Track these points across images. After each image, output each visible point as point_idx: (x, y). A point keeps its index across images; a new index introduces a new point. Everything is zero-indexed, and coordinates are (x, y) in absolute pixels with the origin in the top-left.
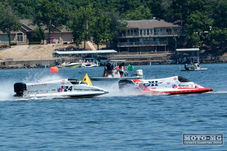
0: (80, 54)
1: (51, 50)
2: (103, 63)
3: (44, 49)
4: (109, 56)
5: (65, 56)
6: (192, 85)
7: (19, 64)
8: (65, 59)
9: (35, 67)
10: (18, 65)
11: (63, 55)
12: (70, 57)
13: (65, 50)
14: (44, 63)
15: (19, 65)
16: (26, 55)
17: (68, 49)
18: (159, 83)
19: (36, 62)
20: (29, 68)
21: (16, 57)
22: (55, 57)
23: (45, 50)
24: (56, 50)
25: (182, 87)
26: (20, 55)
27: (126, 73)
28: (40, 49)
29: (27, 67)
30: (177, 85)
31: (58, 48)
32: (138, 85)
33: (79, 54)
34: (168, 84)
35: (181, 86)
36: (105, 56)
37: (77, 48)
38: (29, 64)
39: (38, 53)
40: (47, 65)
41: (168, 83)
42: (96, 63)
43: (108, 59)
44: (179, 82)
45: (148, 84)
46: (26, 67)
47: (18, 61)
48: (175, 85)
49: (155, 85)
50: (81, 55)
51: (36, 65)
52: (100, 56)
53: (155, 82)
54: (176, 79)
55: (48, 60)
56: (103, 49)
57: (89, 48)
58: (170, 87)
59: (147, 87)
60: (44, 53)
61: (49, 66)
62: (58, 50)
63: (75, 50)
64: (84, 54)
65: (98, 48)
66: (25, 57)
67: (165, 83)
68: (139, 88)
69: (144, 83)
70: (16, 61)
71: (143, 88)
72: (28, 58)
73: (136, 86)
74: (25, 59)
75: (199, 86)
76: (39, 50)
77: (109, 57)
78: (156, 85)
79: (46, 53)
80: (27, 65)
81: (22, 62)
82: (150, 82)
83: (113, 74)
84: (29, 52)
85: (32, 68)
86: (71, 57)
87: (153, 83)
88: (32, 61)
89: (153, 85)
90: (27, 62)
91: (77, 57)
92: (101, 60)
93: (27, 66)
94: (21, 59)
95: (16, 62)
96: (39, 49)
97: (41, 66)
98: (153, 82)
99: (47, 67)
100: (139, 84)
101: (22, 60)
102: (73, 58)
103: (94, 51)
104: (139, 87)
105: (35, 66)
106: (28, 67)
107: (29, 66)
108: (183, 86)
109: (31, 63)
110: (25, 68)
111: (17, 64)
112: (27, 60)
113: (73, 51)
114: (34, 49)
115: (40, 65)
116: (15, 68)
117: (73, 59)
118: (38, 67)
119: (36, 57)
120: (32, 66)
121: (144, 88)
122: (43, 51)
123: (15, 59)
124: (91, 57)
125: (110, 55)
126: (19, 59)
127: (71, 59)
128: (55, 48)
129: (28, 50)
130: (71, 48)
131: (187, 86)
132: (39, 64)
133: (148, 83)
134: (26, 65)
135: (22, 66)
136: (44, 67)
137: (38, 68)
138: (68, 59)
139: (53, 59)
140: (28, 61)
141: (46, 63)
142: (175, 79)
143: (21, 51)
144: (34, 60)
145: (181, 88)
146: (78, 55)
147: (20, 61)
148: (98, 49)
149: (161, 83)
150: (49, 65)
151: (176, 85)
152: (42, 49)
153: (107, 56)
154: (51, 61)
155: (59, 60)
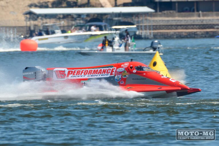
0: (79, 15)
1: (21, 6)
4: (137, 20)
5: (49, 18)
14: (6, 31)
23: (8, 7)
31: (35, 1)
33: (77, 15)
36: (129, 20)
37: (74, 2)
43: (137, 25)
50: (82, 17)
52: (120, 18)
60: (6, 12)
62: (36, 6)
64: (88, 15)
65: (116, 3)
77: (138, 22)
79: (11, 12)
103: (109, 9)
113: (66, 7)
117: (66, 24)
125: (141, 18)
139: (24, 24)
146: (75, 16)
148: (116, 6)
153: (134, 20)
154: (21, 28)
155: (36, 27)
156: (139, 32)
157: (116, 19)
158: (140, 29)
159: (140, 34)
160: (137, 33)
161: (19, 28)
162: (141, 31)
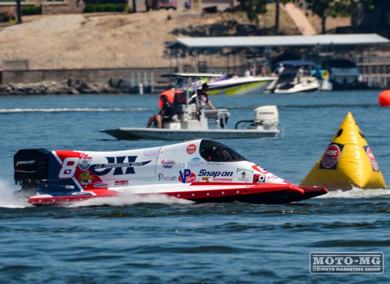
0: (261, 49)
1: (162, 33)
2: (340, 81)
3: (138, 27)
4: (359, 56)
5: (208, 54)
6: (244, 173)
7: (51, 79)
8: (208, 65)
9: (105, 92)
10: (45, 83)
11: (201, 50)
12: (225, 59)
13: (208, 33)
14: (136, 76)
15: (52, 84)
16: (75, 48)
17: (218, 30)
18: (139, 164)
19: (109, 72)
20: (86, 93)
21: (42, 56)
22: (174, 55)
23: (139, 34)
24: (176, 32)
25: (211, 179)
26: (53, 48)
27: (226, 114)
28: (124, 28)
29: (78, 89)
30: (195, 171)
31: (185, 25)
32: (73, 169)
33: (256, 47)
34: (166, 167)
35: (209, 174)
36: (346, 56)
37: (251, 26)
38: (83, 80)
39: (116, 43)
40: (146, 84)
41: (168, 165)
42: (319, 77)
43: (359, 64)
44: (202, 160)
45: (103, 166)
46: (74, 91)
47: (46, 68)
48: (187, 173)
49: (124, 169)
50: (266, 51)
51: (110, 83)
52: (331, 54)
53: (126, 161)
54: (195, 149)
55: (149, 65)
56: (340, 31)
57: (292, 26)
58: (173, 179)
59: (101, 177)
60: (136, 43)
61: (156, 88)
62: (185, 33)
63: (242, 31)
64: (275, 48)
65: (324, 28)
66: (71, 54)
67: (159, 163)
68: (76, 182)
69: (92, 163)
70: (41, 68)
71: (86, 181)
72: (80, 59)
73: (65, 173)
74: (73, 61)
75: (270, 174)
76: (119, 31)
77: (361, 60)
78: (130, 171)
79: (144, 43)
80: (78, 82)
81: (60, 73)
82: (111, 160)
83: (186, 120)
84: (85, 39)
85: (94, 92)
86: (231, 57)
87: (120, 165)
88: (96, 70)
89: (118, 171)
90: (77, 73)
91: (249, 58)
92: (333, 70)
93: (77, 86)
94: (58, 63)
95: (41, 74)
96: (118, 29)
97: (125, 87)
98: (120, 160)
99: (147, 90)
100: (75, 165)
101: (60, 67)
102: (236, 61)
103: (310, 38)
104: (74, 179)
105: (107, 86)
106: (83, 90)
107: (85, 86)
108: (215, 174)
109: (91, 76)
110: (70, 93)
111: (43, 78)
112: (79, 66)
113: (236, 35)
114: (101, 27)
115: (123, 84)
116: (35, 94)
117: (238, 63)
118: (114, 89)
119: (109, 55)
120: (95, 88)
121: (89, 181)
122: (135, 34)
123: (36, 63)
124: (297, 58)
125: (365, 53)
126: (50, 61)
127: (231, 65)
128: (173, 25)
129: (83, 30)
130: (228, 28)
131: (227, 174)
132: (121, 81)
133: (106, 162)
134: (73, 83)
135: (62, 86)
136: (135, 91)
137: (115, 93)
138: (218, 65)
139: (167, 63)
140: (81, 71)
141: (142, 76)
142: (190, 150)
143: (58, 35)
144: (103, 66)
145: (208, 183)
146: (253, 50)
147: (54, 71)
148: (324, 32)
149: (144, 163)
150: (153, 84)
151: (192, 172)
152: (130, 28)
153: (354, 56)
154: (161, 70)
155: (188, 68)
156: (363, 78)
157: (324, 54)
158: (364, 71)
159: (365, 80)
160: (360, 79)
161: (158, 70)
162: (366, 76)
